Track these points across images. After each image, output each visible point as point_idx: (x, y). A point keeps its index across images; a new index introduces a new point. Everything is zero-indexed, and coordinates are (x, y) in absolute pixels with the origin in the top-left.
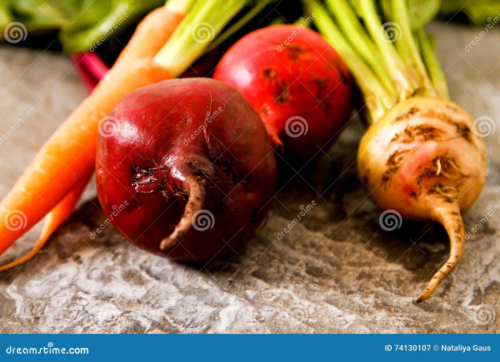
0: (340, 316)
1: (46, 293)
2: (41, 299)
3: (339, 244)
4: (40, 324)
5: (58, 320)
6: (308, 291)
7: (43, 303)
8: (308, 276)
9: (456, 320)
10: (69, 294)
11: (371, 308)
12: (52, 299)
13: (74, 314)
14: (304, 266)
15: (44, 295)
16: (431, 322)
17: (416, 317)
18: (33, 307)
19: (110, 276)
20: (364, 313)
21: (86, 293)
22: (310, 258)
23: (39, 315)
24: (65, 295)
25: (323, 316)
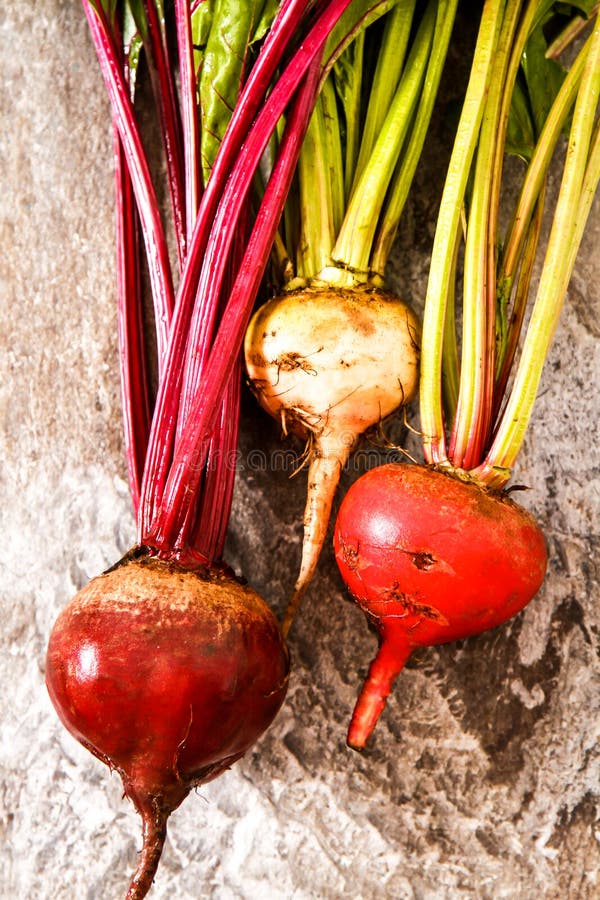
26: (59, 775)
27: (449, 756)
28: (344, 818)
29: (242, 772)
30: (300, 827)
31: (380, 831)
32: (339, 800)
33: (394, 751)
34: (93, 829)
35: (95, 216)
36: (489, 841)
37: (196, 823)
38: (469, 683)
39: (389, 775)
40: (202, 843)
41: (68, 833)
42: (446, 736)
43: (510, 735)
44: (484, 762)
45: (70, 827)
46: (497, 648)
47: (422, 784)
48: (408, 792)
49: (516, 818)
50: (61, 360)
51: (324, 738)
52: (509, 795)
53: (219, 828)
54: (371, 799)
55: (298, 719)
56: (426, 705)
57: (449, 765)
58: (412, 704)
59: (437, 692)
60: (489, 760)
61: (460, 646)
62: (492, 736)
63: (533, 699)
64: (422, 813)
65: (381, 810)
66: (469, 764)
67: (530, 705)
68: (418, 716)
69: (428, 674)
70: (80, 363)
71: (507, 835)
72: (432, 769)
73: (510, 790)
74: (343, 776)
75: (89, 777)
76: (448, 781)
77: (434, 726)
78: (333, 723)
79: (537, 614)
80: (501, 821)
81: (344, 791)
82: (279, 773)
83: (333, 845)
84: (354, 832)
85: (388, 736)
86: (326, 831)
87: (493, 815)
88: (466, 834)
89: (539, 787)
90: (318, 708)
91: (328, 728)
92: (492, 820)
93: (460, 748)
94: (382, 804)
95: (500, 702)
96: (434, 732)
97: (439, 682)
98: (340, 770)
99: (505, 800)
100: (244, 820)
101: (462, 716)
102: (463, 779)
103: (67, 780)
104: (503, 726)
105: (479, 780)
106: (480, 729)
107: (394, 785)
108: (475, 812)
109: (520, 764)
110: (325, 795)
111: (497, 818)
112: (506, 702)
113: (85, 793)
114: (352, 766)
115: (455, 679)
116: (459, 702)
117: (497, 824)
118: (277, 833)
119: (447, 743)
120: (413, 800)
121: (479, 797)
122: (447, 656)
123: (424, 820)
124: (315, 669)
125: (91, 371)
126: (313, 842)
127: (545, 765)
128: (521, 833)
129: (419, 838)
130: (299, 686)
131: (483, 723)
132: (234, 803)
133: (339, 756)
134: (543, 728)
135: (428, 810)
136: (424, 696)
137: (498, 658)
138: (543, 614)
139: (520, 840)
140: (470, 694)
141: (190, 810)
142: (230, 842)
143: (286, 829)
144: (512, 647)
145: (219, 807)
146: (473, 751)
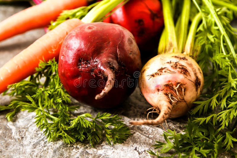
1: (26, 125)
2: (24, 128)
4: (24, 141)
5: (32, 138)
7: (25, 130)
12: (29, 128)
13: (40, 135)
15: (25, 126)
18: (20, 132)
23: (23, 136)
25: (156, 134)
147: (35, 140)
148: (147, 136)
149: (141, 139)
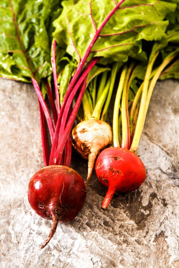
0: (112, 246)
1: (21, 230)
2: (20, 233)
3: (115, 209)
4: (19, 245)
5: (25, 244)
6: (103, 233)
7: (20, 235)
8: (104, 226)
9: (147, 249)
10: (28, 231)
11: (122, 243)
12: (23, 233)
13: (30, 241)
14: (103, 220)
16: (139, 250)
17: (135, 247)
18: (17, 237)
19: (41, 222)
20: (119, 245)
21: (34, 231)
22: (105, 216)
23: (19, 241)
24: (27, 231)
25: (106, 246)
26: (30, 233)
27: (127, 225)
28: (102, 239)
29: (76, 231)
30: (91, 241)
31: (111, 241)
32: (100, 235)
33: (113, 225)
34: (39, 244)
35: (36, 127)
36: (138, 242)
37: (65, 242)
38: (131, 210)
39: (112, 230)
40: (67, 246)
41: (33, 245)
42: (126, 221)
43: (142, 220)
44: (136, 226)
45: (34, 244)
46: (137, 203)
47: (121, 231)
48: (118, 233)
49: (145, 237)
50: (28, 153)
51: (96, 223)
52: (143, 232)
53: (71, 242)
54: (108, 235)
55: (89, 219)
56: (120, 215)
57: (127, 227)
58: (117, 215)
59: (123, 212)
60: (137, 225)
61: (128, 203)
62: (137, 221)
63: (147, 213)
64: (121, 237)
65: (111, 237)
66: (132, 226)
67: (146, 214)
68: (119, 217)
69: (120, 209)
70: (33, 154)
71: (143, 240)
72: (123, 228)
73: (143, 231)
74: (101, 230)
75: (38, 233)
76: (127, 230)
77: (123, 219)
78: (98, 220)
79: (146, 196)
80: (141, 238)
81: (102, 233)
82: (85, 230)
83: (99, 244)
84: (105, 242)
85: (111, 222)
86: (98, 242)
87: (139, 236)
88: (133, 241)
89: (150, 230)
90: (94, 217)
91: (97, 221)
92: (139, 237)
93: (130, 223)
94: (111, 235)
95: (139, 214)
96: (123, 220)
97: (123, 210)
98: (100, 229)
99: (142, 233)
100: (77, 240)
101: (129, 217)
102: (131, 230)
103: (32, 234)
104: (140, 218)
105: (135, 230)
106: (134, 219)
107: (114, 232)
108: (134, 236)
109: (145, 226)
110: (97, 234)
111: (140, 237)
112: (140, 214)
113: (37, 237)
114: (103, 228)
115: (127, 210)
116: (128, 214)
117: (140, 238)
118: (85, 243)
119: (126, 222)
120: (119, 234)
121: (135, 233)
122: (125, 205)
123: (122, 238)
124: (93, 209)
125: (36, 155)
126: (94, 244)
127: (151, 226)
128: (146, 240)
129: (121, 242)
130: (89, 213)
131: (135, 218)
132: (74, 237)
133: (100, 226)
134: (150, 218)
135: (123, 236)
136: (120, 213)
137: (137, 205)
138: (147, 196)
139: (146, 241)
140: (131, 212)
141: (63, 239)
142: (74, 245)
143: (87, 242)
144: (140, 202)
145: (71, 238)
146: (133, 224)
147: (27, 246)
148: (101, 247)
149: (96, 250)
